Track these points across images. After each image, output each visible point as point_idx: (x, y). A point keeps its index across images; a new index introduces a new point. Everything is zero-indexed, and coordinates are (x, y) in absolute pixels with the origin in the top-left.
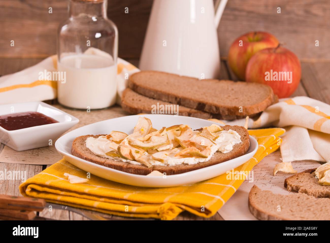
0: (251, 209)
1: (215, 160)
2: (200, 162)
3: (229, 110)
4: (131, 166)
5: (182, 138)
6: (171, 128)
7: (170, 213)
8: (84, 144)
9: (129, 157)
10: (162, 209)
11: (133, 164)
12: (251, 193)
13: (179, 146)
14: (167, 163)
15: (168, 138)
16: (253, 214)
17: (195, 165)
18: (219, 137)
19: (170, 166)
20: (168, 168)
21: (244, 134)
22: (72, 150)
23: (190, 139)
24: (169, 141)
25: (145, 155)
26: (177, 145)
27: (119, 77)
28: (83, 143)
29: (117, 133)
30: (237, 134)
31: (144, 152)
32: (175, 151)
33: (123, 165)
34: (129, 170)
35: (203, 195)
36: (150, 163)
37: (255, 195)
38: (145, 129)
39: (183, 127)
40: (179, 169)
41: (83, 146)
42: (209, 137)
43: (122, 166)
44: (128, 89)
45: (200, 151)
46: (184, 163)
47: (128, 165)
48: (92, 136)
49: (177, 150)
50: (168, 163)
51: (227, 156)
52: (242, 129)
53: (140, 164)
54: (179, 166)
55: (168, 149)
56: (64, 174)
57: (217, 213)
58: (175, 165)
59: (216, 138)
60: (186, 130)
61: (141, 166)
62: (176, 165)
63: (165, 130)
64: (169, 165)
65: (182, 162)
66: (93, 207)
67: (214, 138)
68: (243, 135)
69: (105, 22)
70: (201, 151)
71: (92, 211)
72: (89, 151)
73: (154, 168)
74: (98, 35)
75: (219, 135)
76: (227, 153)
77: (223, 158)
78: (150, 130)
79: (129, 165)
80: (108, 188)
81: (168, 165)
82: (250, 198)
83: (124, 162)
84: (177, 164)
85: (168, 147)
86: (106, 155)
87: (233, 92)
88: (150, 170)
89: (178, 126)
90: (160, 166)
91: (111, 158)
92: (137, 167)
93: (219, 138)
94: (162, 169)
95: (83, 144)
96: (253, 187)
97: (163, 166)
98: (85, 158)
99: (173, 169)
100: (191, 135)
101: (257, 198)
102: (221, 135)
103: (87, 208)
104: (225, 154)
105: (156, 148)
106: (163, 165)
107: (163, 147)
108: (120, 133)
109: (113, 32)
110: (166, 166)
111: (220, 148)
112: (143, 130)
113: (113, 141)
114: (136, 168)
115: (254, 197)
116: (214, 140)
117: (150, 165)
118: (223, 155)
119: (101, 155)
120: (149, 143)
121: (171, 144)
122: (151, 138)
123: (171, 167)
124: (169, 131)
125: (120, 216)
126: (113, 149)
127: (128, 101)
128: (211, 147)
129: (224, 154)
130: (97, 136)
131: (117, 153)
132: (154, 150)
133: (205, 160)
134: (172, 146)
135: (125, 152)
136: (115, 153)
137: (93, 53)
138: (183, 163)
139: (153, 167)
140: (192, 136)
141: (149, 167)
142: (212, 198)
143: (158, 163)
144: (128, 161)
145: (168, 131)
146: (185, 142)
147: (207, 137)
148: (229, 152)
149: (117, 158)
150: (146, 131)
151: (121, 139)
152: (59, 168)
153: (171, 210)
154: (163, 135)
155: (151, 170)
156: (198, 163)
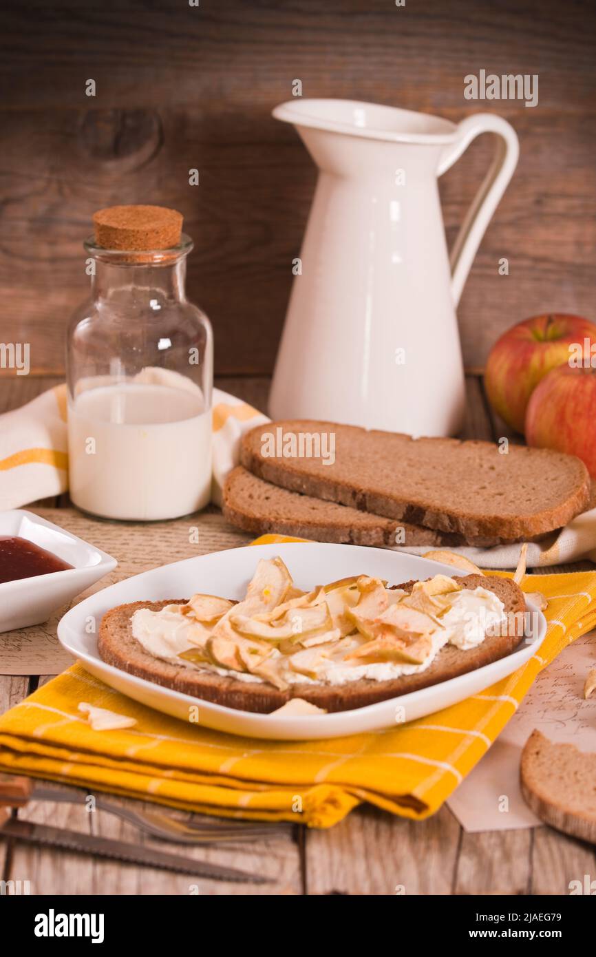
0: (526, 793)
1: (440, 670)
2: (404, 675)
3: (481, 524)
4: (239, 687)
5: (362, 612)
6: (337, 584)
7: (330, 808)
8: (128, 627)
9: (235, 665)
10: (311, 800)
11: (243, 682)
12: (525, 751)
13: (354, 632)
14: (324, 678)
15: (328, 612)
16: (529, 806)
17: (392, 682)
18: (453, 608)
19: (332, 685)
20: (326, 692)
21: (513, 598)
22: (98, 641)
23: (381, 617)
24: (331, 620)
25: (274, 657)
26: (350, 630)
27: (217, 437)
28: (126, 623)
29: (207, 600)
30: (496, 599)
31: (270, 650)
32: (346, 646)
33: (220, 685)
34: (233, 696)
35: (409, 761)
36: (284, 680)
37: (535, 756)
38: (274, 589)
39: (365, 582)
40: (353, 693)
41: (126, 632)
42: (427, 608)
43: (217, 686)
44: (240, 470)
45: (405, 644)
46: (368, 677)
47: (231, 684)
48: (148, 605)
49: (351, 643)
50: (327, 678)
51: (471, 659)
52: (508, 584)
53: (259, 680)
54: (354, 684)
55: (329, 642)
56: (78, 704)
57: (445, 804)
58: (345, 683)
59: (445, 611)
60: (372, 591)
61: (262, 687)
62: (348, 682)
63: (322, 592)
64: (330, 682)
65: (362, 674)
66: (146, 793)
67: (439, 611)
68: (510, 602)
69: (181, 310)
70: (407, 646)
71: (144, 802)
72: (139, 646)
73: (294, 693)
74: (164, 344)
75: (453, 601)
76: (470, 650)
77: (460, 661)
78: (285, 592)
79: (234, 684)
80: (185, 741)
81: (327, 683)
82: (524, 764)
83: (223, 677)
84: (350, 679)
85: (328, 636)
86: (178, 658)
87: (493, 474)
88: (285, 697)
89: (354, 579)
90: (308, 686)
91: (191, 665)
92: (252, 688)
93: (451, 611)
94: (313, 693)
95: (125, 627)
96: (533, 735)
97: (314, 686)
98: (129, 665)
99: (340, 692)
100: (385, 603)
101: (539, 766)
102: (459, 601)
103: (134, 795)
104: (466, 652)
105: (299, 640)
106: (316, 682)
107: (315, 636)
108: (214, 600)
109: (201, 334)
110: (323, 684)
111: (454, 636)
112: (267, 593)
113: (195, 619)
114: (251, 692)
115: (534, 762)
116: (440, 616)
117: (283, 683)
118: (462, 654)
119: (167, 658)
120: (283, 625)
121: (335, 629)
122: (286, 615)
123: (335, 689)
124: (333, 592)
125: (212, 816)
126: (194, 643)
127: (239, 501)
128: (433, 636)
129: (462, 651)
130: (159, 603)
131: (204, 654)
132: (294, 644)
133: (418, 669)
134: (337, 633)
135: (223, 652)
136: (200, 653)
137: (156, 381)
138: (364, 678)
139: (290, 688)
140: (388, 607)
141: (281, 690)
142: (432, 770)
143: (302, 679)
144: (232, 673)
145: (330, 592)
146: (370, 623)
147: (422, 609)
148: (476, 648)
149: (206, 665)
150: (275, 595)
151: (215, 615)
152: (67, 689)
153: (333, 802)
154: (317, 605)
155: (287, 697)
156: (399, 678)
